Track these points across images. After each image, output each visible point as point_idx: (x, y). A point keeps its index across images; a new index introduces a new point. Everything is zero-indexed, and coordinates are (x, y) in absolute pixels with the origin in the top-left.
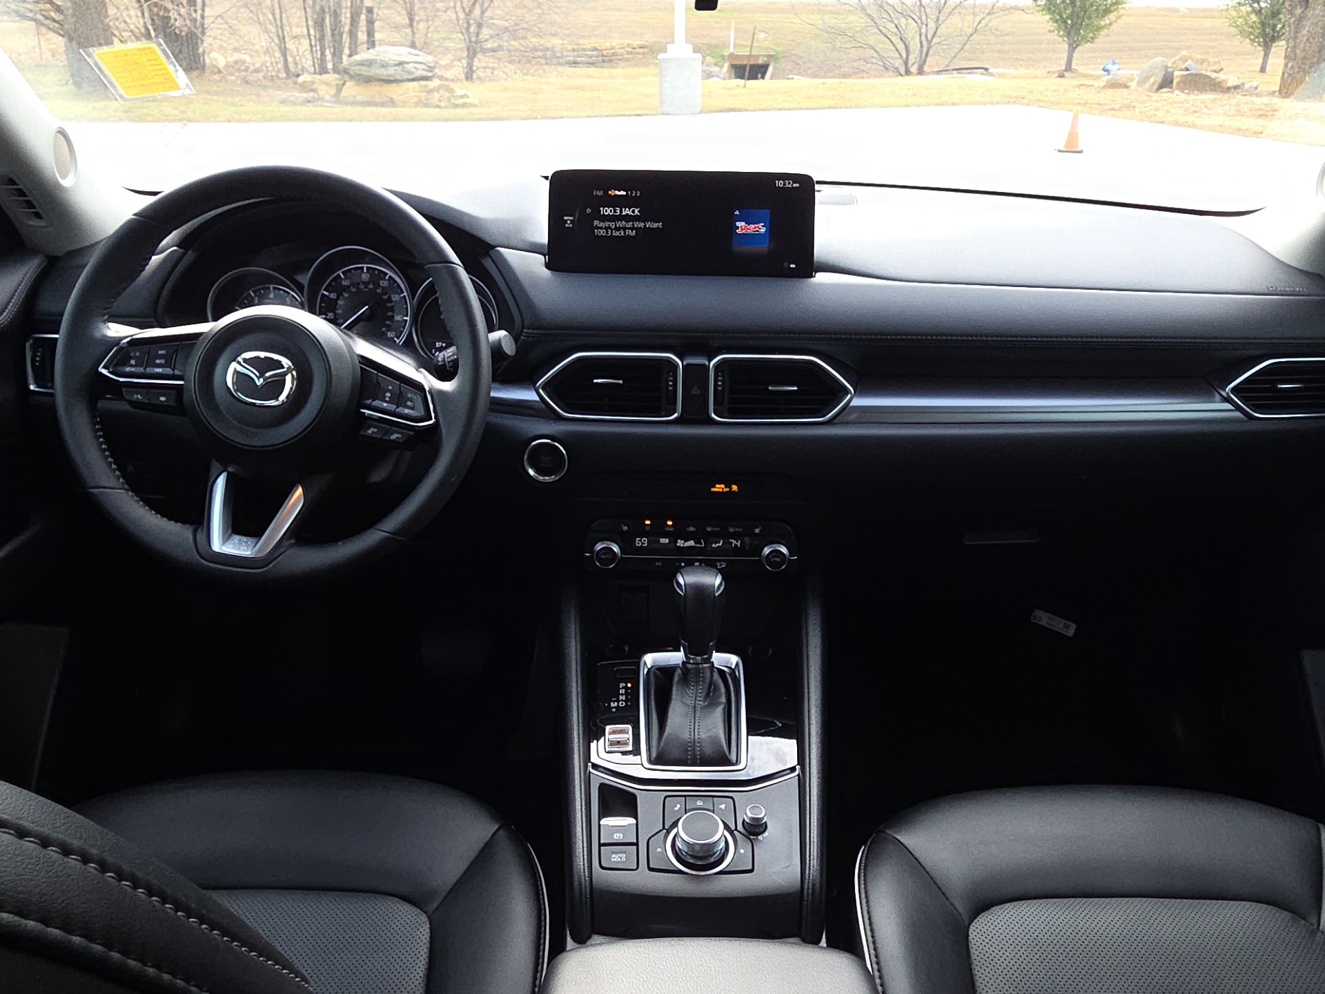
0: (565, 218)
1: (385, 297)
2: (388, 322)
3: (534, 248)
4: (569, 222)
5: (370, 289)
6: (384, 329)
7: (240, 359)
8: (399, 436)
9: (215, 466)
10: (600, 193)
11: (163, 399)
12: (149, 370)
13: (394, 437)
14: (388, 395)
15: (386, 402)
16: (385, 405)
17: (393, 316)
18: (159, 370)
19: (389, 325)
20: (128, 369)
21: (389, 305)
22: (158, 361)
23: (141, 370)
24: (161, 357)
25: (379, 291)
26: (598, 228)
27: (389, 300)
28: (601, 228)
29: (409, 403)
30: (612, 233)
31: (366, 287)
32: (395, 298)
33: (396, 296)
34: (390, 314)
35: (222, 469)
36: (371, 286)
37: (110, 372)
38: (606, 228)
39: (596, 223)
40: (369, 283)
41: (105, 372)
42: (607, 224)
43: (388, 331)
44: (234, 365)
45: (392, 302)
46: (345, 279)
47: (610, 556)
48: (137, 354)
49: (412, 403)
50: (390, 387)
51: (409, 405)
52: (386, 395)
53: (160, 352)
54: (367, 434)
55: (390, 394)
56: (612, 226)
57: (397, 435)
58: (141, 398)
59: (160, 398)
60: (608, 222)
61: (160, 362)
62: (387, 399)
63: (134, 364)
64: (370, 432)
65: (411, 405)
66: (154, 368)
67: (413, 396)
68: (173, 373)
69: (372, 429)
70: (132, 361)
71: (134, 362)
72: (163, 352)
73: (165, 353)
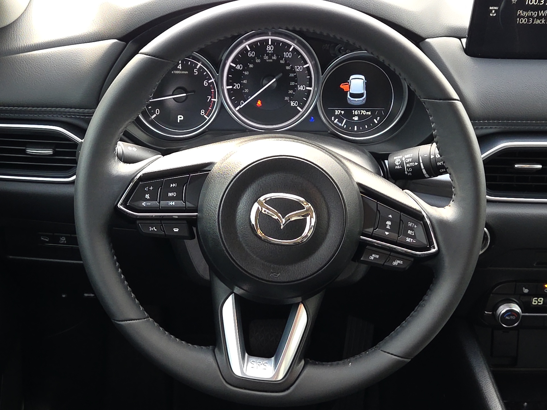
0: (491, 8)
1: (288, 68)
2: (291, 92)
3: (451, 33)
4: (493, 11)
5: (273, 60)
6: (287, 98)
7: (262, 198)
8: (401, 262)
9: (220, 287)
11: (176, 230)
12: (163, 203)
13: (395, 263)
14: (389, 223)
15: (387, 230)
16: (387, 233)
17: (296, 86)
18: (172, 203)
19: (292, 95)
20: (144, 204)
21: (292, 75)
22: (170, 194)
23: (155, 203)
24: (172, 190)
25: (282, 62)
26: (520, 17)
27: (292, 70)
28: (524, 17)
29: (409, 232)
30: (533, 21)
31: (270, 58)
32: (299, 69)
33: (299, 68)
34: (292, 84)
35: (230, 291)
36: (275, 58)
37: (128, 208)
38: (528, 17)
39: (520, 12)
40: (272, 54)
41: (122, 207)
42: (530, 13)
43: (291, 100)
44: (256, 206)
45: (294, 72)
46: (251, 50)
47: (514, 317)
48: (151, 188)
49: (414, 232)
50: (390, 216)
51: (411, 234)
52: (387, 223)
53: (171, 185)
54: (369, 260)
55: (390, 222)
56: (534, 15)
57: (399, 262)
58: (156, 230)
59: (174, 229)
60: (531, 11)
61: (172, 194)
62: (388, 227)
63: (149, 198)
64: (372, 258)
65: (412, 233)
66: (168, 201)
67: (414, 225)
68: (185, 206)
69: (373, 255)
70: (147, 195)
71: (148, 197)
72: (174, 185)
73: (176, 186)
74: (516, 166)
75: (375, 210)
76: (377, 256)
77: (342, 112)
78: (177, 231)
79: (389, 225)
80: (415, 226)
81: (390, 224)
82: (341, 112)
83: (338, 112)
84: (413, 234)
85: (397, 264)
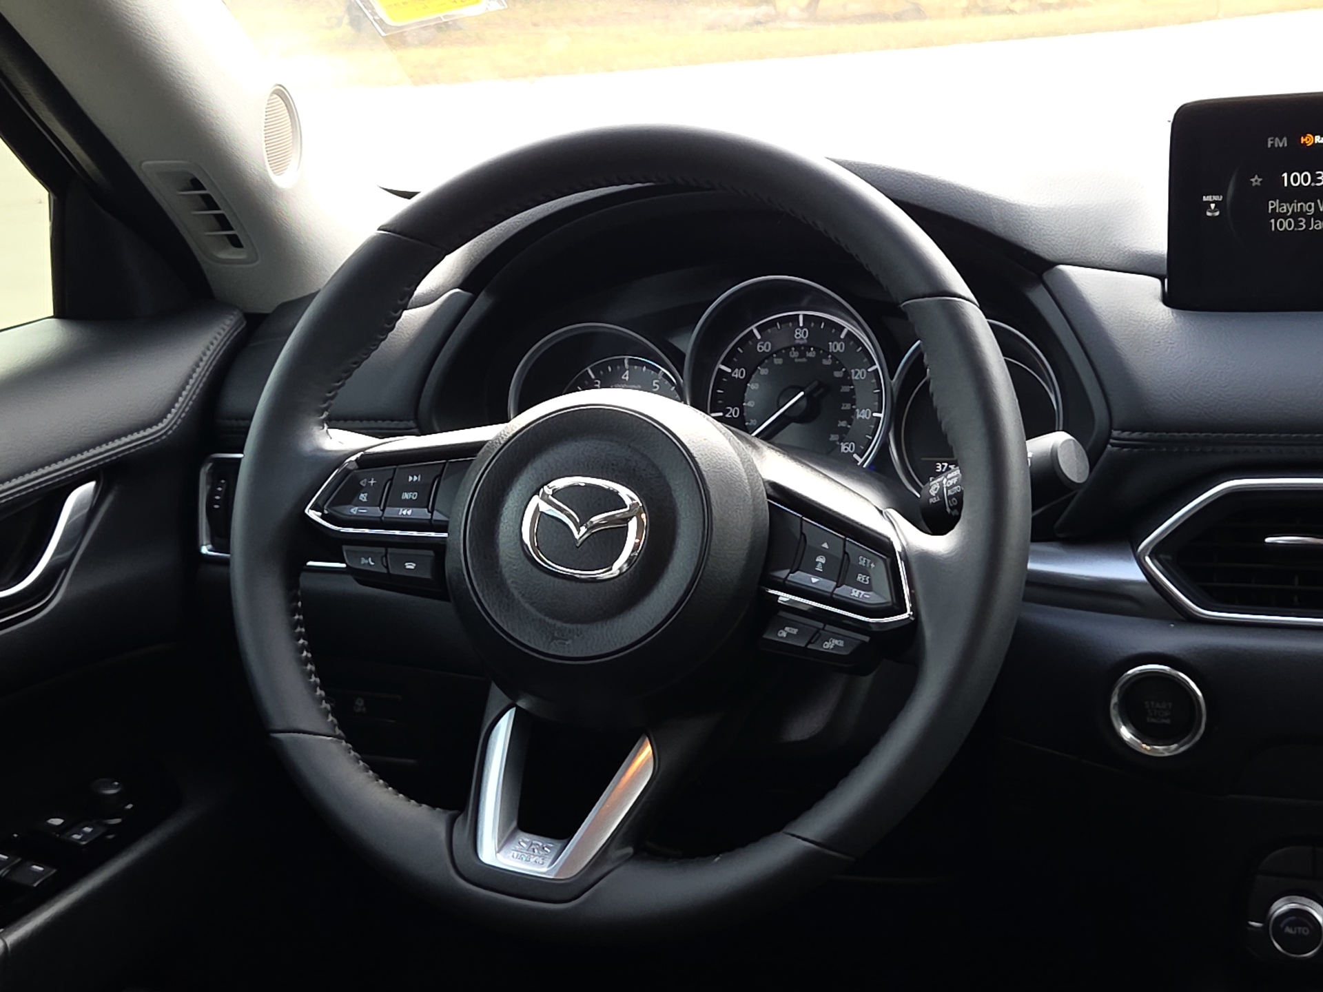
0: (1205, 199)
1: (838, 374)
2: (843, 424)
3: (1138, 266)
4: (1213, 206)
5: (810, 359)
6: (834, 437)
7: (547, 490)
8: (841, 643)
9: (497, 695)
10: (1282, 143)
11: (410, 566)
12: (391, 512)
13: (828, 645)
14: (821, 560)
15: (817, 574)
16: (814, 580)
17: (853, 412)
18: (406, 512)
19: (846, 430)
20: (354, 510)
21: (845, 389)
22: (406, 496)
23: (375, 512)
24: (412, 487)
25: (827, 362)
26: (1277, 216)
27: (847, 380)
28: (1284, 216)
29: (860, 578)
30: (1308, 225)
31: (802, 355)
32: (858, 375)
33: (860, 373)
34: (847, 407)
35: (508, 701)
36: (811, 354)
37: (323, 517)
38: (1295, 215)
39: (1273, 205)
40: (808, 348)
41: (314, 515)
42: (1297, 206)
43: (841, 440)
44: (536, 500)
45: (850, 383)
46: (764, 339)
47: (1306, 931)
48: (372, 482)
49: (868, 577)
50: (825, 545)
51: (862, 581)
52: (817, 560)
53: (410, 478)
54: (777, 639)
55: (824, 558)
56: (1308, 210)
57: (836, 642)
58: (372, 564)
59: (406, 564)
60: (1300, 202)
61: (410, 496)
62: (819, 568)
63: (365, 500)
64: (784, 634)
65: (865, 581)
66: (398, 509)
67: (871, 563)
68: (430, 517)
69: (787, 629)
70: (362, 495)
71: (365, 498)
72: (415, 478)
73: (419, 480)
74: (1268, 540)
75: (798, 535)
76: (795, 631)
77: (950, 466)
78: (412, 567)
79: (822, 564)
80: (873, 565)
81: (824, 562)
82: (948, 466)
83: (943, 466)
84: (867, 583)
85: (832, 647)
